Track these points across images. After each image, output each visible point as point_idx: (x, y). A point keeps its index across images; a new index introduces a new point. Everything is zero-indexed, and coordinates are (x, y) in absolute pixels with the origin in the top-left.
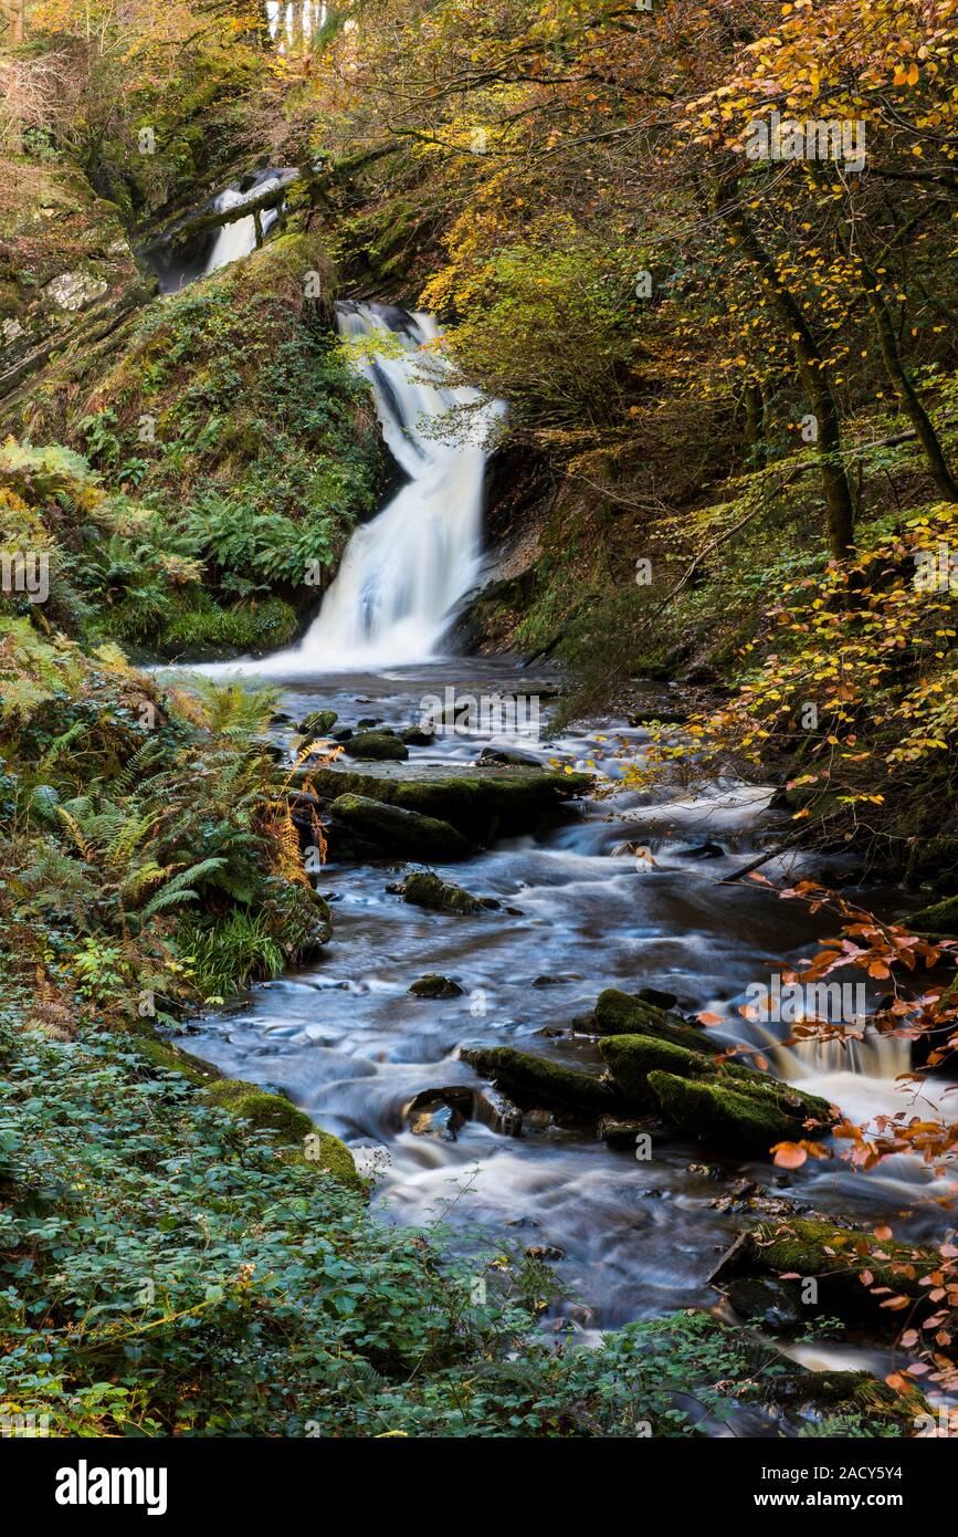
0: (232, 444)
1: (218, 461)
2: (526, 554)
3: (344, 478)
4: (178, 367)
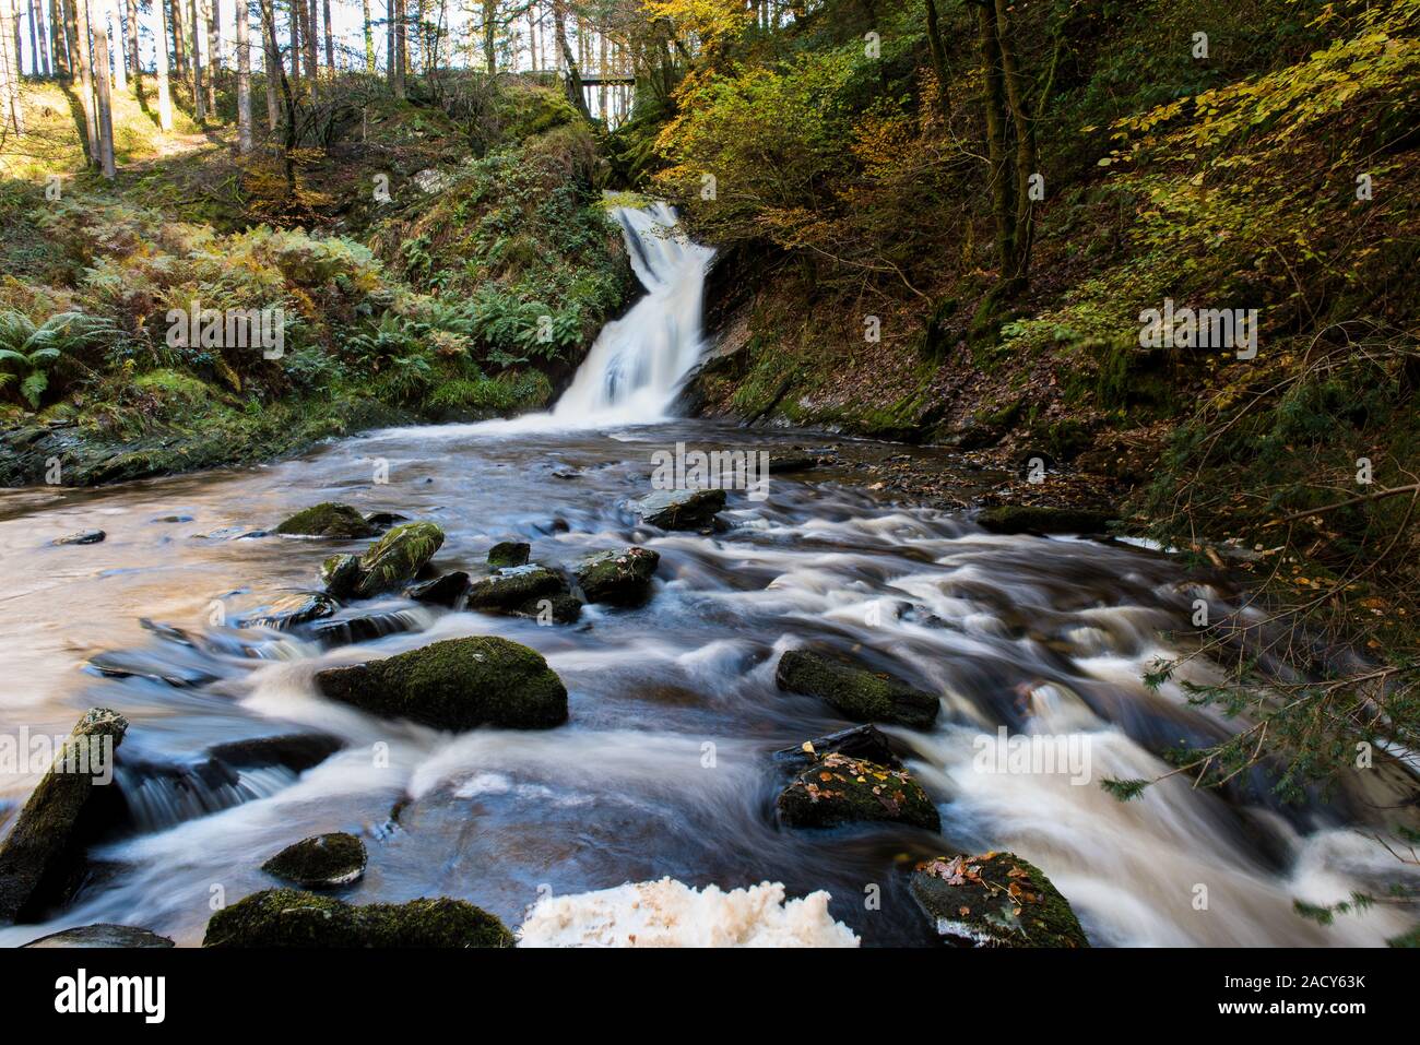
0: (512, 257)
1: (501, 270)
2: (738, 337)
3: (598, 282)
4: (478, 207)
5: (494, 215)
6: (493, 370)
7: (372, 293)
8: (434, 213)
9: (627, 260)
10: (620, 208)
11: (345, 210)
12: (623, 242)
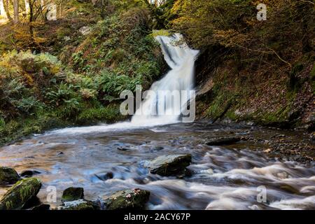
0: (115, 58)
1: (111, 63)
2: (209, 86)
3: (150, 65)
4: (102, 39)
5: (108, 42)
6: (106, 103)
7: (57, 75)
8: (85, 42)
9: (163, 57)
11: (52, 44)
12: (160, 50)
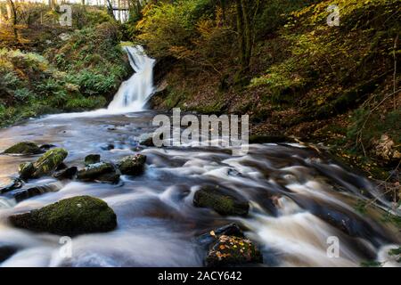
0: (92, 60)
1: (89, 65)
2: (164, 86)
3: (119, 69)
4: (80, 45)
5: (86, 47)
6: (87, 96)
7: (45, 71)
8: (66, 46)
9: (129, 62)
10: (126, 46)
11: (36, 45)
12: (127, 56)
